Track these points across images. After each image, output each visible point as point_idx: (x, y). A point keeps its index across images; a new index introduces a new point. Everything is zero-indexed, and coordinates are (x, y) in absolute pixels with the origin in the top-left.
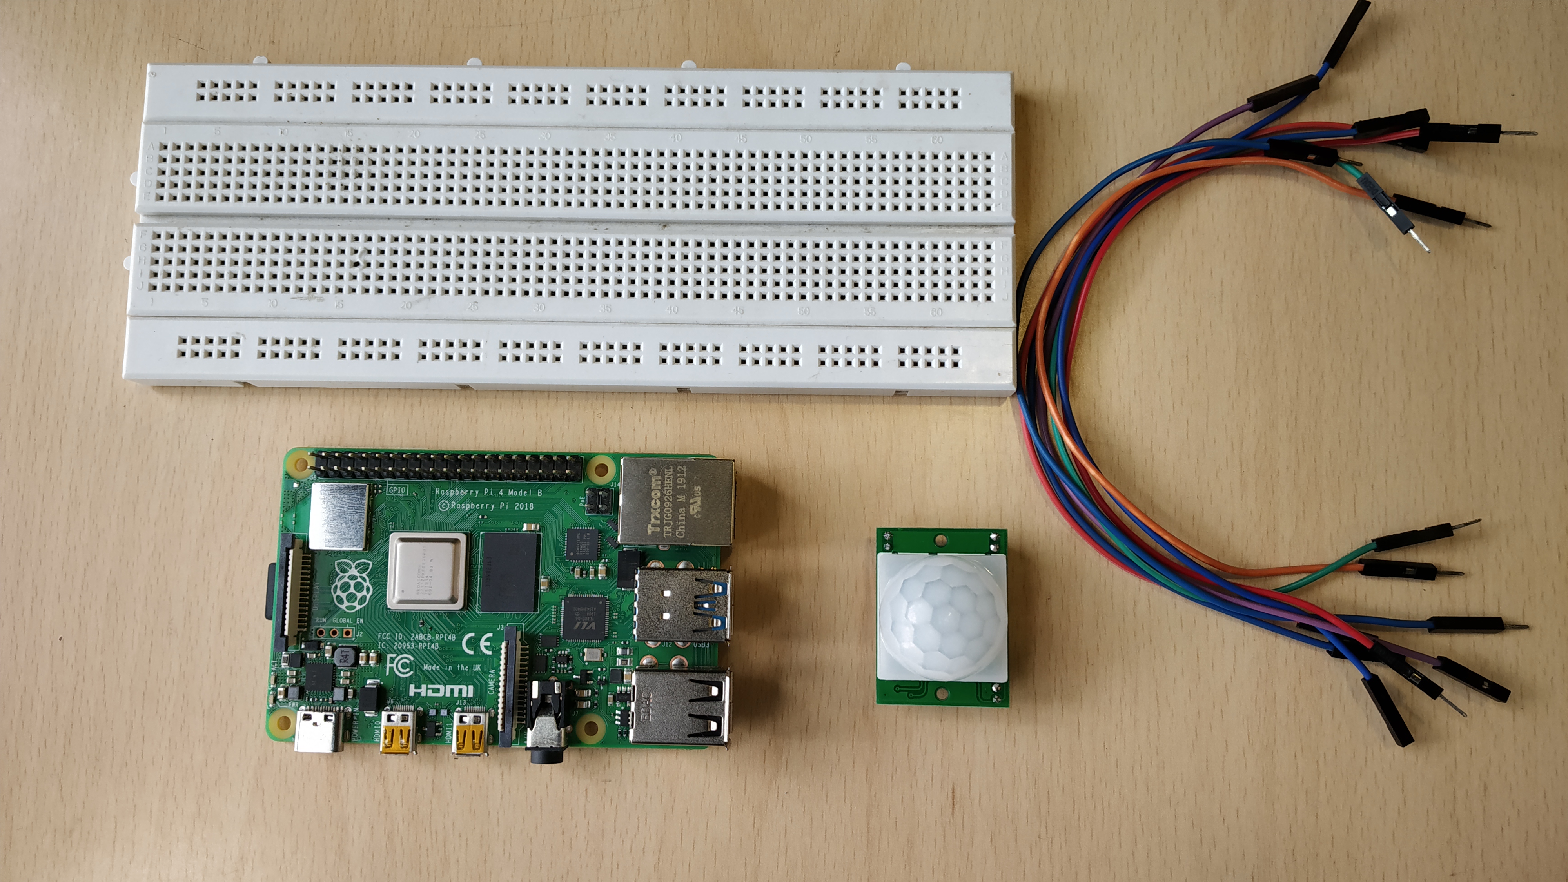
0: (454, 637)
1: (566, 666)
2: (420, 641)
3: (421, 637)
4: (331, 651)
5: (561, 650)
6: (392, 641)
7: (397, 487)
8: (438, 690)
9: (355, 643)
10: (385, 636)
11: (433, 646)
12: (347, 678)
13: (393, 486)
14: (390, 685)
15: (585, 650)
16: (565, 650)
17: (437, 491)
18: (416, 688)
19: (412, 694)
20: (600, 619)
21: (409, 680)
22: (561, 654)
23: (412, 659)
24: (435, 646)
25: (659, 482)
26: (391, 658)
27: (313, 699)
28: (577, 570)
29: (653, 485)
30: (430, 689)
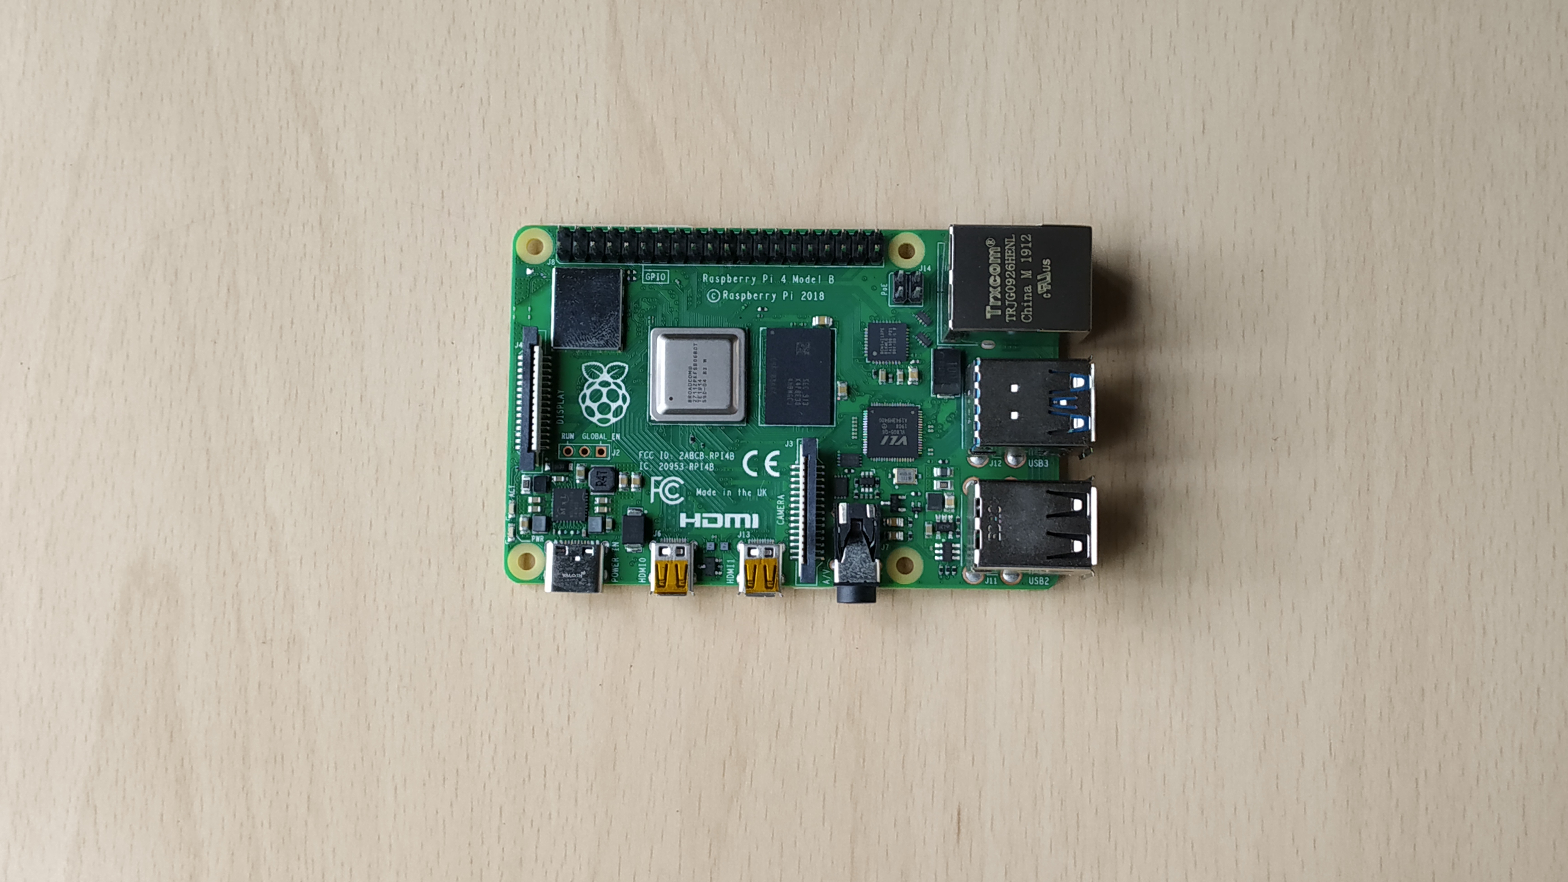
0: (732, 455)
1: (871, 490)
2: (691, 461)
3: (692, 455)
4: (583, 473)
5: (865, 471)
6: (657, 460)
7: (655, 273)
8: (715, 520)
9: (611, 464)
10: (648, 455)
11: (706, 467)
12: (603, 505)
13: (650, 272)
14: (656, 513)
15: (895, 471)
16: (869, 471)
17: (705, 278)
18: (688, 517)
19: (683, 524)
20: (912, 433)
21: (681, 508)
22: (865, 476)
23: (682, 482)
24: (710, 467)
25: (999, 255)
26: (656, 481)
27: (562, 531)
28: (882, 374)
29: (992, 258)
30: (705, 518)
